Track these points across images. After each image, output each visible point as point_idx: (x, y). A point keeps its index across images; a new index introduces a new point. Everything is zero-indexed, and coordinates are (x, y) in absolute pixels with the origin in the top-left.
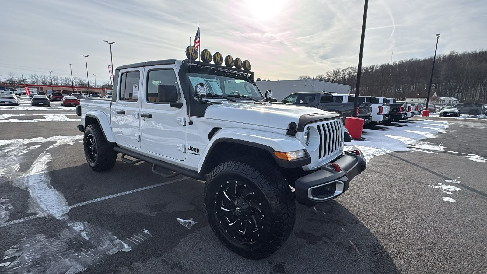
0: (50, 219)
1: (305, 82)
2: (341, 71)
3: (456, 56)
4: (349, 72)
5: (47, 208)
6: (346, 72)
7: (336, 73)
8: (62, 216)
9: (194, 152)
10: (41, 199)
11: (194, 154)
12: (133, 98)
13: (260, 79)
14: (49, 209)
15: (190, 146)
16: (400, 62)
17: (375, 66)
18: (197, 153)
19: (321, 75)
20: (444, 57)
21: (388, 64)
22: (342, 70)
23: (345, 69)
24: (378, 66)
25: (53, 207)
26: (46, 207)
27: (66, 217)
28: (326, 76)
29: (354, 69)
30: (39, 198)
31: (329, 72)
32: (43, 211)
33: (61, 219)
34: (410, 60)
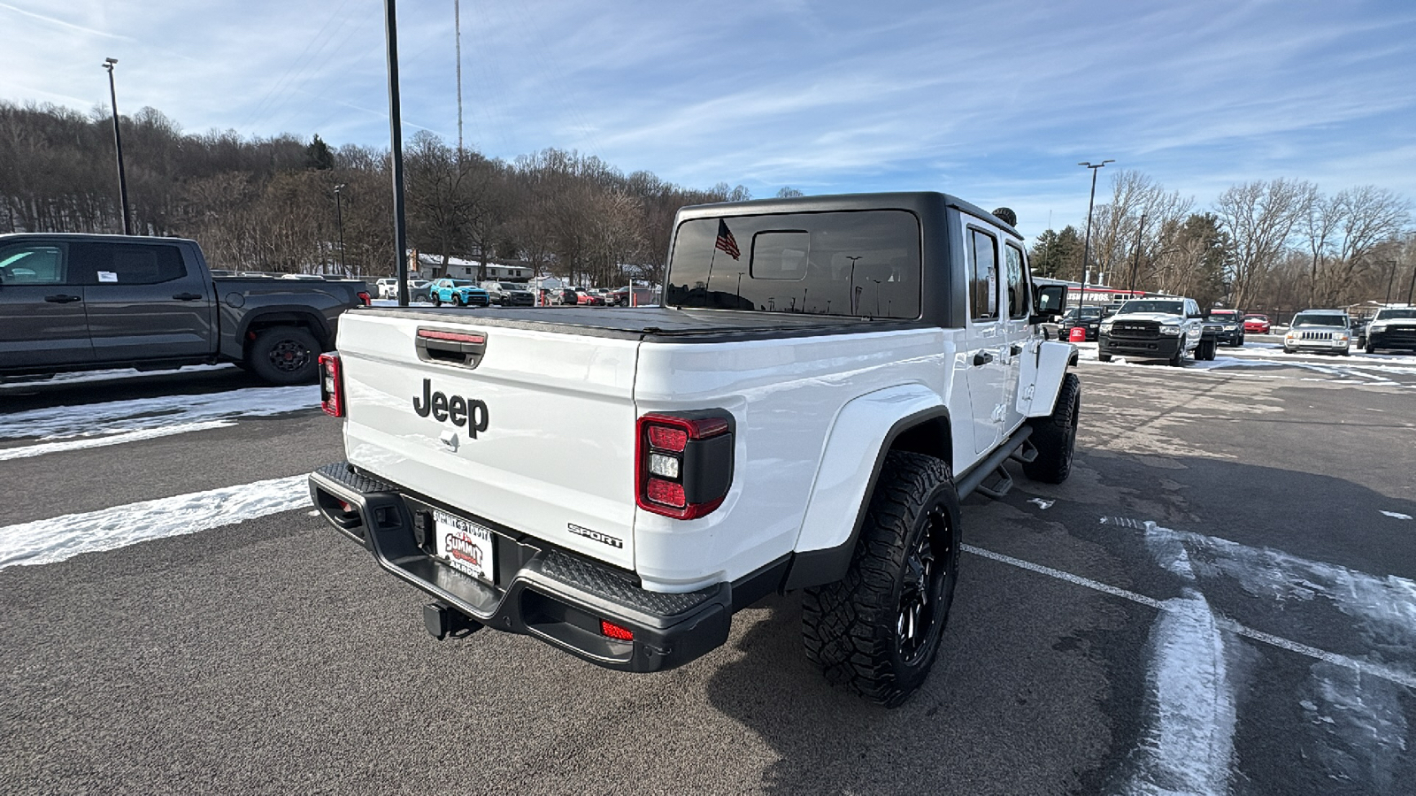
0: (1219, 605)
5: (1210, 632)
8: (1192, 598)
10: (1211, 670)
12: (988, 311)
14: (1208, 626)
25: (1197, 625)
26: (1212, 636)
27: (1188, 590)
30: (1214, 683)
32: (1223, 632)
33: (1198, 595)
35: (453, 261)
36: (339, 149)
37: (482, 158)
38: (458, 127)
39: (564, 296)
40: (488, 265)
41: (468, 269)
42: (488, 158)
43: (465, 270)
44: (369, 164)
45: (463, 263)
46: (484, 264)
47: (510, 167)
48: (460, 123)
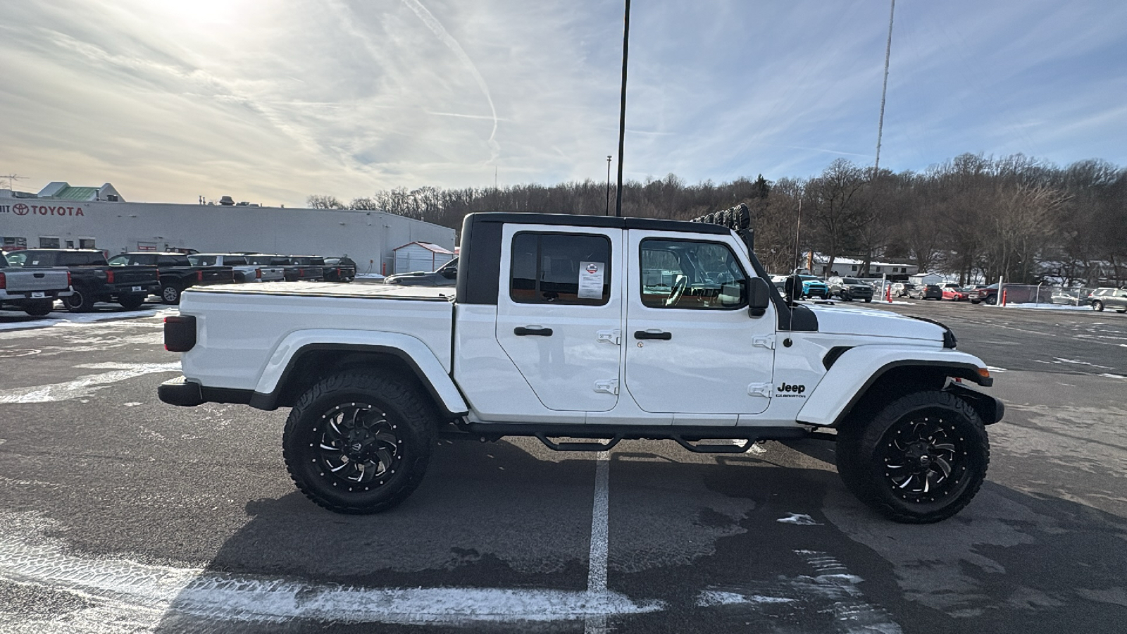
1: (368, 217)
2: (408, 193)
3: (593, 187)
4: (426, 197)
6: (420, 197)
7: (399, 197)
9: (791, 393)
11: (794, 396)
12: (579, 297)
13: (229, 199)
15: (784, 384)
16: (515, 187)
17: (474, 191)
18: (799, 393)
19: (364, 198)
20: (577, 186)
21: (496, 190)
22: (412, 193)
23: (417, 191)
24: (479, 191)
28: (377, 203)
29: (434, 191)
31: (383, 193)
34: (529, 186)
35: (838, 260)
36: (776, 182)
37: (890, 173)
38: (876, 149)
39: (926, 291)
40: (872, 263)
41: (854, 267)
42: (897, 172)
43: (851, 269)
44: (796, 190)
45: (851, 262)
46: (868, 263)
47: (920, 177)
48: (879, 145)
